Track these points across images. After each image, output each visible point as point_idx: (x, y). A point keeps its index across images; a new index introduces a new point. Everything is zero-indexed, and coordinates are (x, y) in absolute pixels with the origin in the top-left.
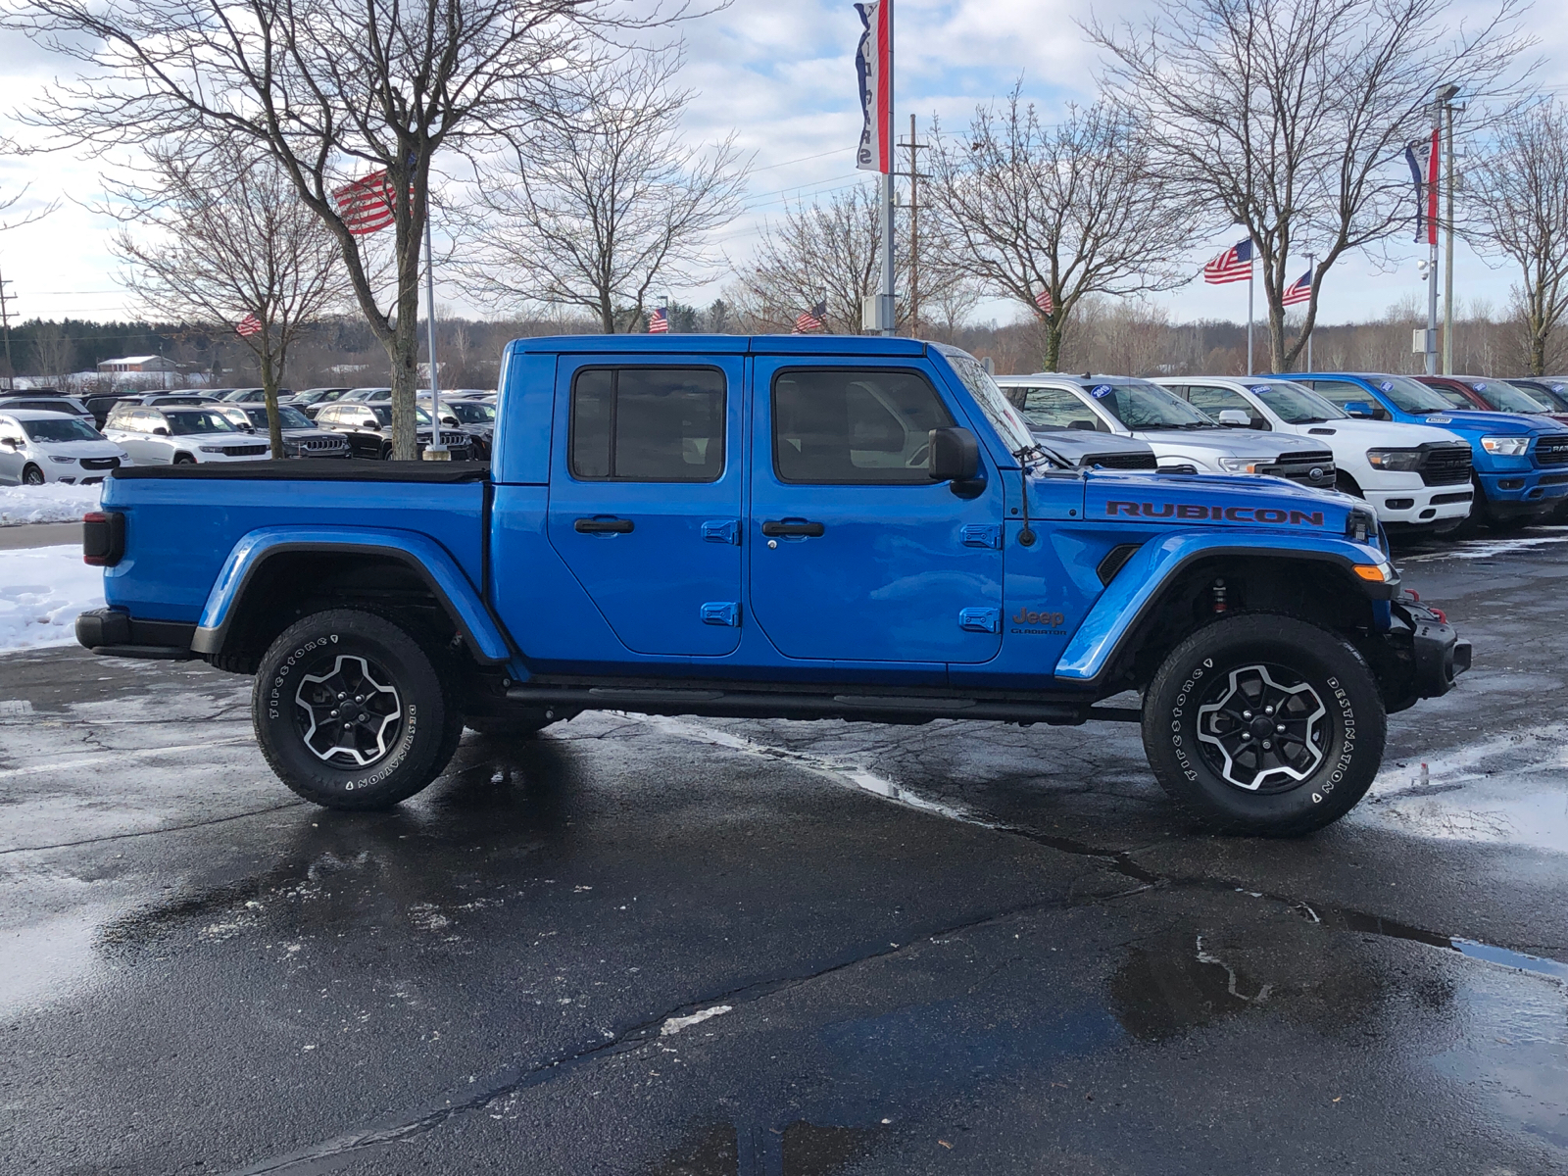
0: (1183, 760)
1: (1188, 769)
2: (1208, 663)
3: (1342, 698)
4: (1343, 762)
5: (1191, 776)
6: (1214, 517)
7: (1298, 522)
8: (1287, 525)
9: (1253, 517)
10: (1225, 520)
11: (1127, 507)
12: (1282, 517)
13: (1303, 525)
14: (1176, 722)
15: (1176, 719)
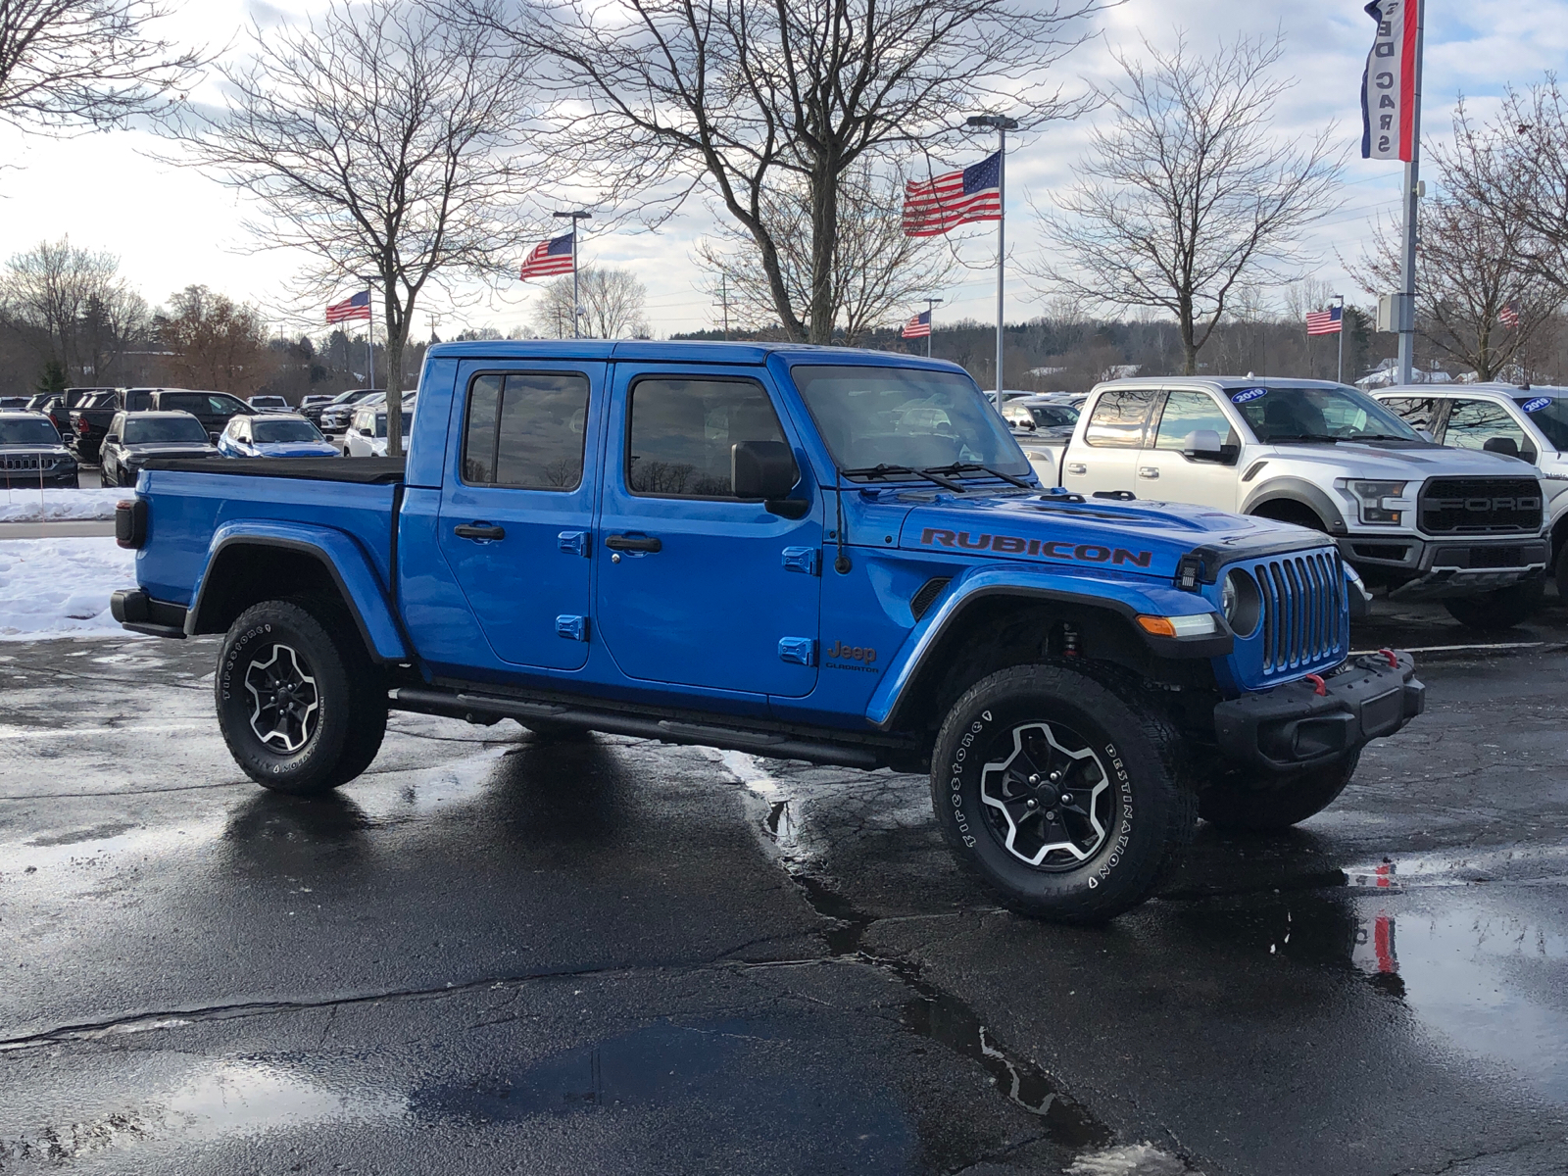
0: (962, 823)
1: (966, 834)
2: (986, 715)
3: (1120, 769)
4: (1121, 845)
5: (969, 842)
6: (1030, 552)
7: (1121, 562)
8: (1109, 563)
9: (1073, 555)
10: (1041, 556)
11: (943, 536)
12: (1104, 554)
13: (1127, 565)
14: (955, 779)
15: (956, 776)
